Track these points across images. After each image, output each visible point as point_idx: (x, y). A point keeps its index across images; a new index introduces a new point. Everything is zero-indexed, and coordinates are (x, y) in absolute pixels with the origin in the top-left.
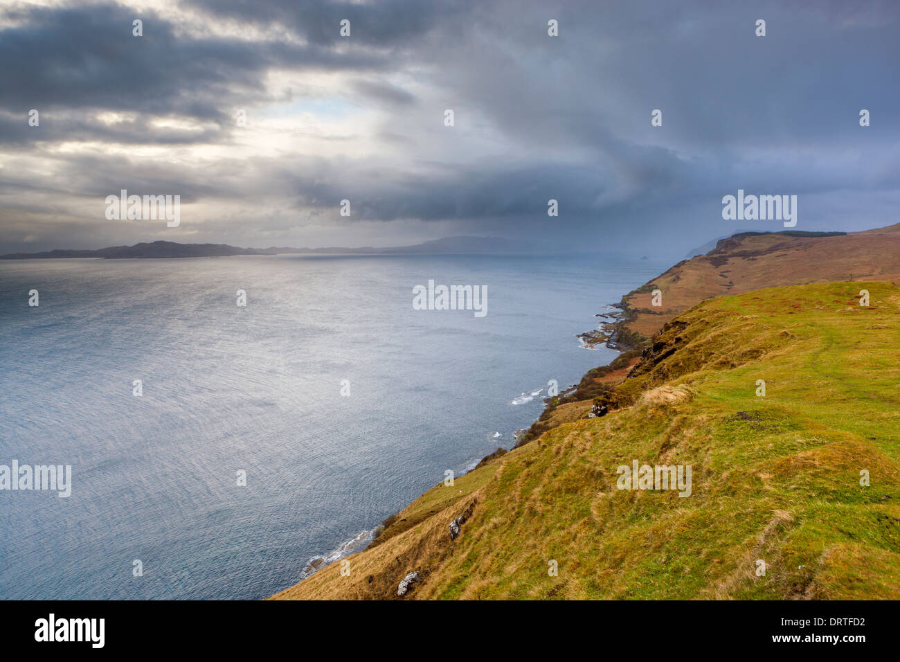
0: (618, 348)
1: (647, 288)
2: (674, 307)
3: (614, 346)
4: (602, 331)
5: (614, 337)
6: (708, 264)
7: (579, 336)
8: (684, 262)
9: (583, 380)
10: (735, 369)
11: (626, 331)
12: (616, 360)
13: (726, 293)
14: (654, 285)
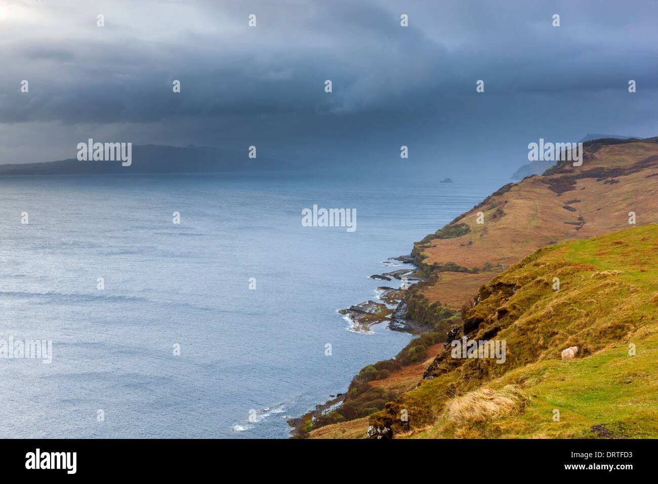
0: (408, 330)
1: (453, 230)
2: (495, 260)
3: (403, 326)
4: (382, 302)
5: (402, 312)
6: (545, 190)
7: (344, 312)
8: (508, 187)
9: (353, 385)
10: (589, 357)
11: (421, 301)
12: (406, 350)
13: (573, 235)
14: (463, 225)
